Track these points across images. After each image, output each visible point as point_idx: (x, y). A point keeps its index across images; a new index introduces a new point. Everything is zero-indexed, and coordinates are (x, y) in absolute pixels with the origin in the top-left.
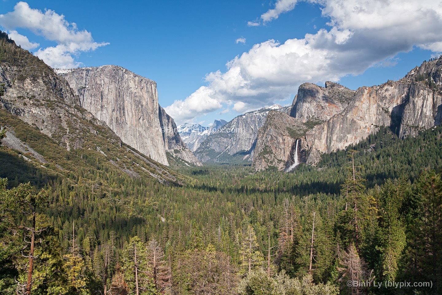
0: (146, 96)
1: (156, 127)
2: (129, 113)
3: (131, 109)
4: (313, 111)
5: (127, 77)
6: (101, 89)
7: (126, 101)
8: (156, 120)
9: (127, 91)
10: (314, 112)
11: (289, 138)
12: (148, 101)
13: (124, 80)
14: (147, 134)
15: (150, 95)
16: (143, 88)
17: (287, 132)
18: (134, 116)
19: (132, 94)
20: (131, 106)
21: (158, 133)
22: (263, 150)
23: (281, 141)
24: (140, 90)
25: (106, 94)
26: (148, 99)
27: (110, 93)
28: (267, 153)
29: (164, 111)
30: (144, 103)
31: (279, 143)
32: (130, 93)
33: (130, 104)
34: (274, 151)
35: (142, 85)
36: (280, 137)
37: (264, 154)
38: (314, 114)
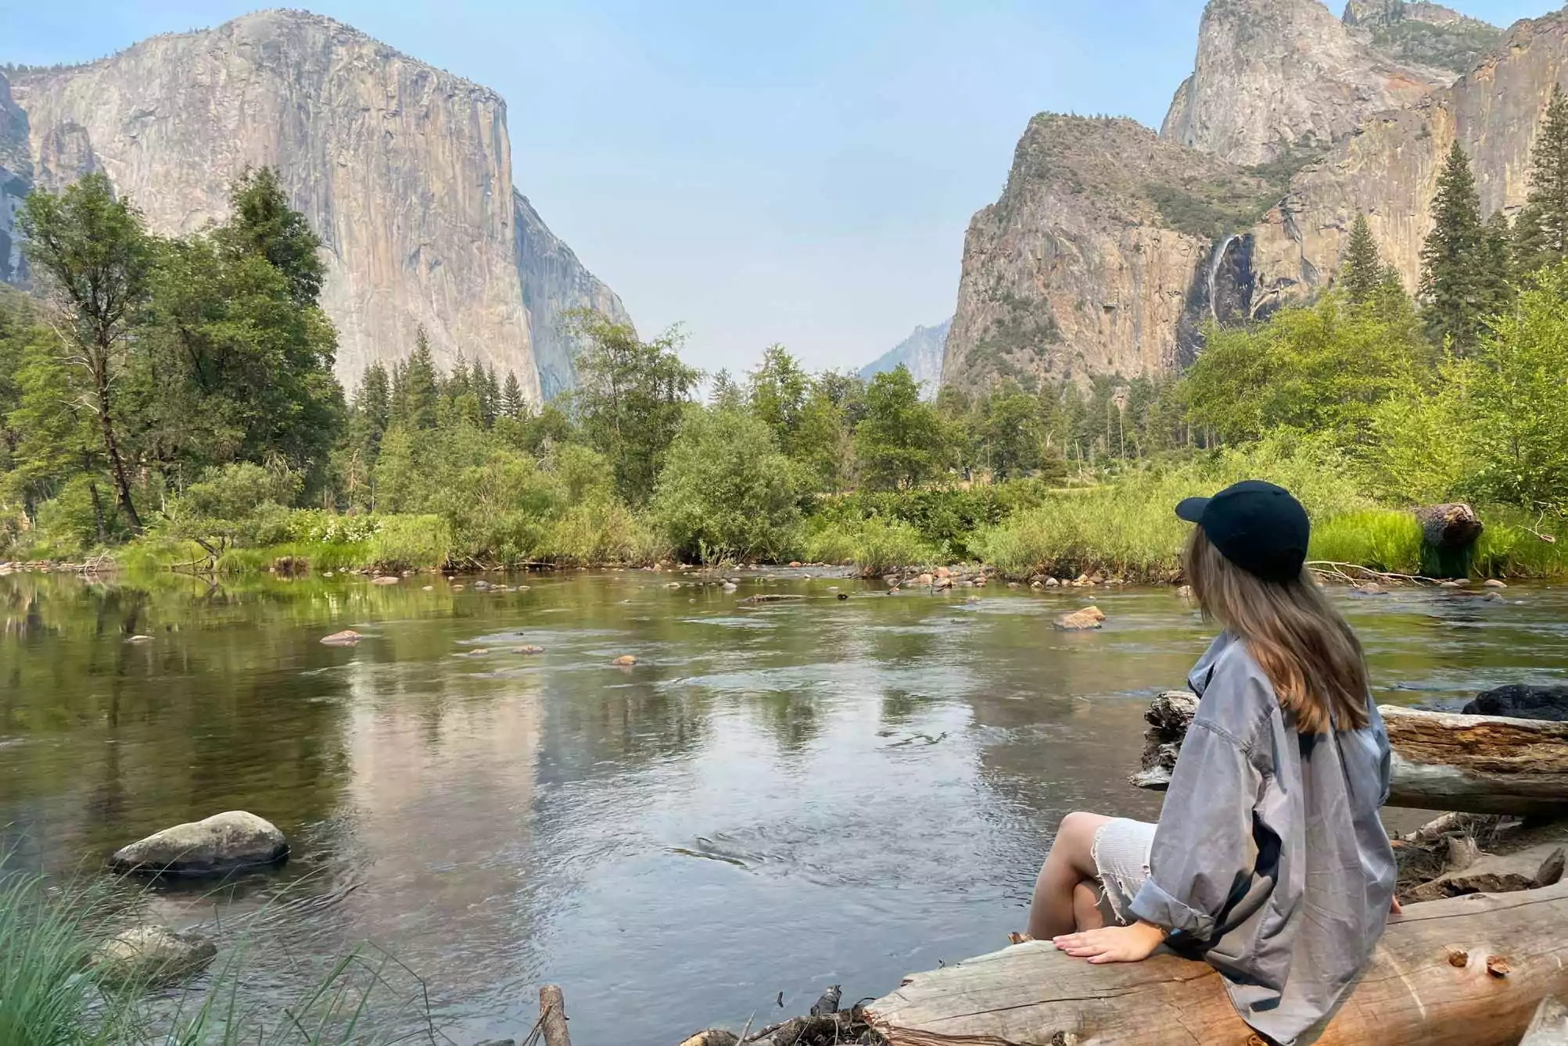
0: (443, 152)
1: (498, 299)
2: (355, 228)
3: (367, 207)
4: (1303, 105)
5: (346, 59)
6: (212, 107)
7: (341, 171)
8: (498, 270)
9: (345, 122)
10: (1307, 114)
11: (1169, 237)
12: (454, 177)
13: (332, 71)
14: (453, 331)
15: (468, 149)
16: (427, 116)
17: (1146, 206)
18: (382, 244)
19: (371, 134)
20: (367, 197)
21: (507, 327)
22: (994, 330)
23: (1114, 258)
24: (413, 121)
25: (231, 127)
26: (458, 167)
27: (249, 120)
28: (1023, 340)
29: (571, 254)
30: (437, 187)
31: (1098, 272)
32: (359, 134)
33: (359, 187)
34: (1067, 326)
35: (425, 101)
36: (1104, 238)
37: (1000, 349)
38: (1310, 126)
